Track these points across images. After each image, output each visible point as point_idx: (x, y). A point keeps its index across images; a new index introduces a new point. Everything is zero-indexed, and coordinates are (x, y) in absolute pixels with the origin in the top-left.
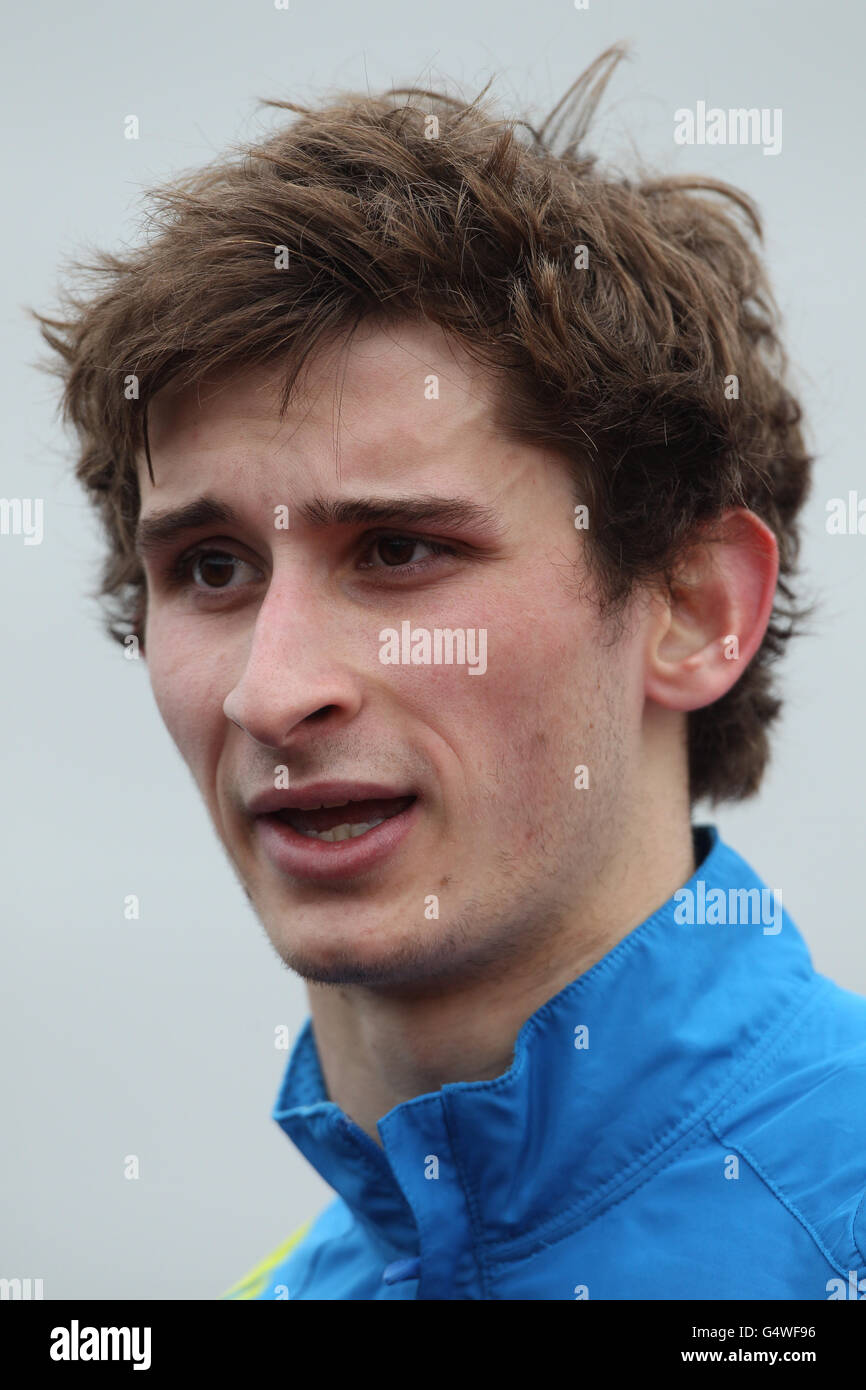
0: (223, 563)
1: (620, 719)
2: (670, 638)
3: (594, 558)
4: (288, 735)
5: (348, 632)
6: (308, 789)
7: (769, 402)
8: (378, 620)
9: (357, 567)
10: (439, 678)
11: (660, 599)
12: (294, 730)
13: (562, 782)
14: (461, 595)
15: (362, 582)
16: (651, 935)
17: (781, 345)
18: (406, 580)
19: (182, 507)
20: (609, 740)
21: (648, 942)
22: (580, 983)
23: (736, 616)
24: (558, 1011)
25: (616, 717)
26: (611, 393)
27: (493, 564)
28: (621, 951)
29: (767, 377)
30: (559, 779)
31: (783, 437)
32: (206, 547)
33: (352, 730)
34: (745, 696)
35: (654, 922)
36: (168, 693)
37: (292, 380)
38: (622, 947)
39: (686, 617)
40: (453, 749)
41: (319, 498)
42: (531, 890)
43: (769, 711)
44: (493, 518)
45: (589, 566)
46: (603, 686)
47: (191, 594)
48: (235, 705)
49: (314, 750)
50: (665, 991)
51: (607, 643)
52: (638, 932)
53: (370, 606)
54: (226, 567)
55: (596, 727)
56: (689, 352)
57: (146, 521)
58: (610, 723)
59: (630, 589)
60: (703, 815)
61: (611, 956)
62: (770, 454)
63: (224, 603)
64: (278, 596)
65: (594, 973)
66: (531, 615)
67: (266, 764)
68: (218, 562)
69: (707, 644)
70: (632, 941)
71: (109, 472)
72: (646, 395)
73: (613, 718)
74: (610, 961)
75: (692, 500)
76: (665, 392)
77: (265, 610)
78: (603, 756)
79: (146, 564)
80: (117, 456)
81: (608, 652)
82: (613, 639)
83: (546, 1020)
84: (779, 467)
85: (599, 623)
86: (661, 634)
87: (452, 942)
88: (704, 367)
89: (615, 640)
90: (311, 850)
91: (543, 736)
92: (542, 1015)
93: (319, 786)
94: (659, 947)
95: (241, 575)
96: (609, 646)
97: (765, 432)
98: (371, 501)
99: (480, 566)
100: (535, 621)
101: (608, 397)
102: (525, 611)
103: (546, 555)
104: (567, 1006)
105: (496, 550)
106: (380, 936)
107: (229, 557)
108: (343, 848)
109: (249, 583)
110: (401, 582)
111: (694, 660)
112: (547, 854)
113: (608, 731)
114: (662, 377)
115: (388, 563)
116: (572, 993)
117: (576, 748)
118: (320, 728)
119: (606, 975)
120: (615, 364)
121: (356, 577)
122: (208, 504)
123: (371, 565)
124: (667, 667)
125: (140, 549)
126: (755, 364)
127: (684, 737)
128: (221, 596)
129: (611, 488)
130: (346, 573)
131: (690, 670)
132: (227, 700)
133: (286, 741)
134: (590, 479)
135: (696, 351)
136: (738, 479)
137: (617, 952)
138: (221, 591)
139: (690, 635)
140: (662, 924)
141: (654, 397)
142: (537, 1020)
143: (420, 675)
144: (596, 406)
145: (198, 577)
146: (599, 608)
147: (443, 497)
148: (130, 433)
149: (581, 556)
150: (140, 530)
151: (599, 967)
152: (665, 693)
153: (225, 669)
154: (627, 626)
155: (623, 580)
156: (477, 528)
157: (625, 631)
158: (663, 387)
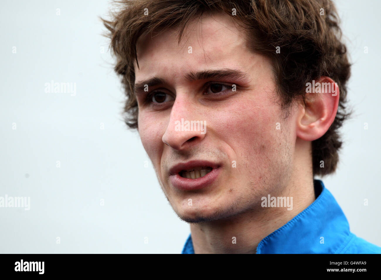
0: (161, 95)
1: (289, 143)
2: (304, 118)
3: (279, 91)
4: (182, 146)
5: (201, 114)
6: (188, 163)
7: (336, 45)
8: (210, 109)
9: (203, 94)
10: (229, 127)
11: (302, 105)
12: (184, 144)
13: (270, 161)
14: (236, 101)
15: (205, 98)
16: (303, 217)
17: (340, 29)
18: (219, 97)
19: (149, 79)
20: (286, 149)
21: (302, 219)
22: (279, 230)
23: (326, 112)
24: (271, 238)
25: (288, 141)
26: (283, 35)
27: (246, 91)
28: (293, 221)
29: (335, 38)
30: (269, 160)
31: (341, 57)
32: (156, 91)
33: (203, 143)
34: (330, 138)
35: (304, 212)
36: (144, 136)
37: (182, 32)
38: (294, 220)
39: (310, 112)
40: (233, 149)
41: (192, 72)
42: (260, 195)
43: (338, 145)
44: (247, 76)
45: (277, 93)
46: (283, 131)
47: (151, 106)
48: (165, 138)
49: (191, 150)
50: (306, 234)
51: (284, 118)
52: (299, 215)
53: (207, 106)
54: (163, 96)
55: (282, 144)
56: (309, 24)
57: (137, 84)
58: (286, 143)
59: (291, 101)
60: (317, 178)
61: (290, 223)
62: (336, 61)
63: (162, 107)
64: (178, 103)
65: (284, 228)
66: (258, 107)
67: (176, 156)
68: (160, 95)
69: (317, 120)
70: (297, 218)
71: (125, 68)
72: (295, 37)
73: (287, 142)
74: (289, 224)
75: (310, 72)
76: (301, 36)
77: (174, 107)
78: (284, 153)
79: (137, 98)
80: (128, 62)
81: (284, 121)
82: (286, 117)
83: (267, 241)
84: (339, 66)
85: (281, 111)
86: (301, 116)
87: (232, 209)
88: (314, 29)
89: (287, 117)
90: (188, 181)
91: (264, 146)
92: (266, 239)
93: (191, 162)
94: (306, 221)
95: (168, 99)
96: (285, 119)
97: (335, 54)
98: (208, 71)
99: (242, 92)
100: (260, 109)
101: (282, 37)
102: (256, 106)
103: (264, 89)
104: (274, 237)
105: (247, 87)
106: (209, 208)
107: (164, 93)
108: (198, 180)
109: (170, 101)
110: (217, 98)
111: (313, 124)
112: (266, 184)
113: (285, 146)
114: (300, 31)
115: (214, 92)
116: (276, 233)
117: (275, 150)
118: (192, 143)
119: (288, 229)
120: (284, 26)
121: (203, 97)
122: (157, 79)
123: (208, 93)
124: (303, 127)
125: (135, 94)
126: (331, 33)
127: (311, 152)
128: (161, 105)
129: (285, 68)
130: (200, 96)
131: (311, 127)
132: (163, 137)
133: (182, 148)
134: (278, 65)
135: (311, 24)
136: (325, 65)
137: (292, 221)
138: (162, 104)
139: (310, 118)
140: (307, 214)
141: (298, 38)
142: (264, 241)
143: (223, 126)
144: (278, 39)
145: (154, 100)
146: (281, 106)
147: (232, 69)
148: (131, 53)
149: (275, 89)
150: (135, 87)
151: (286, 226)
152: (303, 135)
153: (162, 127)
154: (290, 113)
155: (289, 98)
156: (242, 79)
157: (290, 114)
158: (300, 34)
